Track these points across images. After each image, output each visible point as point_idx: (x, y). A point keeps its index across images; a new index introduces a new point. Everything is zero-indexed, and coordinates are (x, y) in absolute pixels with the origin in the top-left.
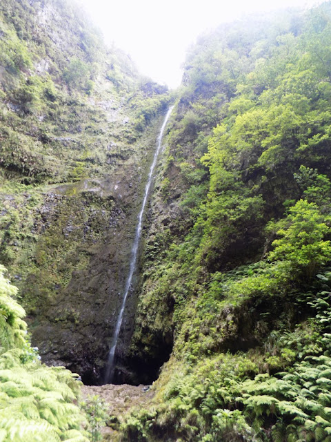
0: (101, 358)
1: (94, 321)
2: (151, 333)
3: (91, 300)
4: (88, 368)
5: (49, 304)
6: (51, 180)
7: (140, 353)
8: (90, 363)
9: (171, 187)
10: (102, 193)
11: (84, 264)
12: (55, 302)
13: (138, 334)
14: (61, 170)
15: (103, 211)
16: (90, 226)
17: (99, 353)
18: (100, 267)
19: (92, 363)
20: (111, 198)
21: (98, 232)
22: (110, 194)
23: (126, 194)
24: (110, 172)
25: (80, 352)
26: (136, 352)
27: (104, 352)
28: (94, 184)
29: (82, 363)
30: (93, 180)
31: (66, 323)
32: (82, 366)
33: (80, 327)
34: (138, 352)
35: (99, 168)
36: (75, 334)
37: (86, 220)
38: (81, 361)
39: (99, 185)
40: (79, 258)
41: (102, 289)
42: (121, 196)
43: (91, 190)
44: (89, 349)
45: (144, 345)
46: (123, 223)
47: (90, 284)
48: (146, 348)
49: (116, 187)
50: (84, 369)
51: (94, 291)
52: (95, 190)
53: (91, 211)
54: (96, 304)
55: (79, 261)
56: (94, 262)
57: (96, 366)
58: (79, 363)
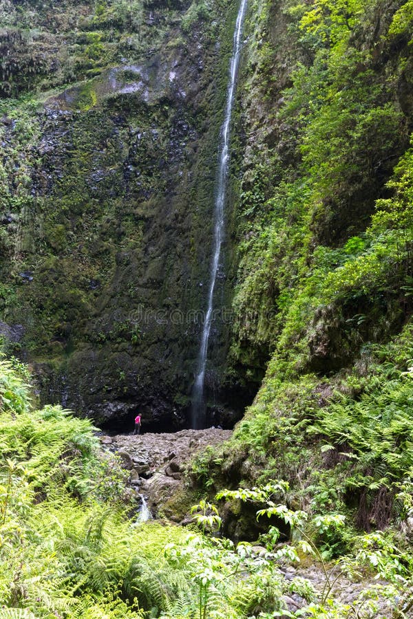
0: (183, 393)
1: (165, 336)
2: (253, 349)
3: (155, 301)
4: (165, 409)
5: (86, 314)
6: (45, 82)
7: (241, 380)
8: (167, 401)
9: (276, 62)
10: (146, 94)
11: (133, 240)
12: (96, 310)
13: (235, 350)
14: (60, 56)
15: (155, 131)
16: (134, 164)
17: (179, 385)
18: (162, 241)
19: (170, 402)
20: (164, 101)
21: (150, 175)
22: (162, 93)
23: (194, 87)
24: (157, 43)
25: (148, 386)
26: (235, 379)
27: (187, 382)
28: (130, 76)
29: (154, 402)
30: (126, 68)
31: (119, 343)
32: (154, 407)
33: (142, 346)
34: (237, 378)
35: (131, 39)
36: (136, 359)
37: (126, 152)
38: (152, 399)
39: (137, 78)
40: (122, 229)
41: (171, 280)
42: (184, 94)
43: (125, 91)
44: (161, 380)
45: (246, 367)
46: (195, 149)
47: (149, 273)
48: (249, 373)
49: (173, 76)
50: (159, 411)
51: (156, 284)
52: (132, 89)
53: (131, 135)
54: (164, 305)
55: (123, 234)
56: (150, 234)
57: (177, 406)
58: (150, 403)
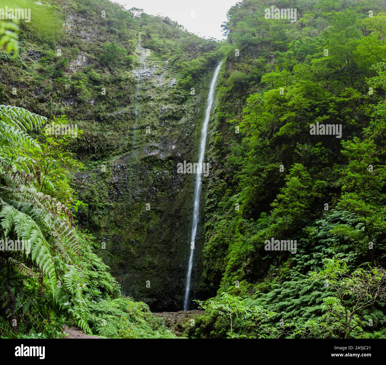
0: (179, 294)
1: (170, 267)
2: (213, 273)
3: (165, 250)
4: (170, 301)
5: (133, 257)
6: (114, 153)
7: (207, 288)
8: (172, 298)
9: (224, 142)
10: (161, 155)
11: (155, 221)
12: (138, 255)
13: (204, 274)
14: (121, 142)
15: (165, 172)
16: (156, 187)
17: (177, 291)
18: (169, 221)
19: (173, 299)
20: (170, 158)
21: (163, 191)
22: (169, 155)
23: (184, 152)
24: (166, 134)
25: (162, 291)
26: (204, 288)
27: (181, 289)
28: (152, 148)
30: (151, 144)
31: (149, 270)
33: (160, 272)
34: (206, 287)
35: (155, 133)
37: (152, 181)
38: (164, 297)
39: (157, 148)
40: (150, 216)
41: (173, 240)
42: (179, 155)
43: (151, 154)
44: (169, 288)
45: (210, 282)
46: (185, 179)
47: (163, 237)
48: (212, 284)
49: (174, 147)
50: (168, 303)
51: (167, 242)
52: (154, 153)
53: (154, 173)
54: (170, 253)
55: (151, 219)
56: (163, 218)
57: (176, 300)
58: (163, 298)
